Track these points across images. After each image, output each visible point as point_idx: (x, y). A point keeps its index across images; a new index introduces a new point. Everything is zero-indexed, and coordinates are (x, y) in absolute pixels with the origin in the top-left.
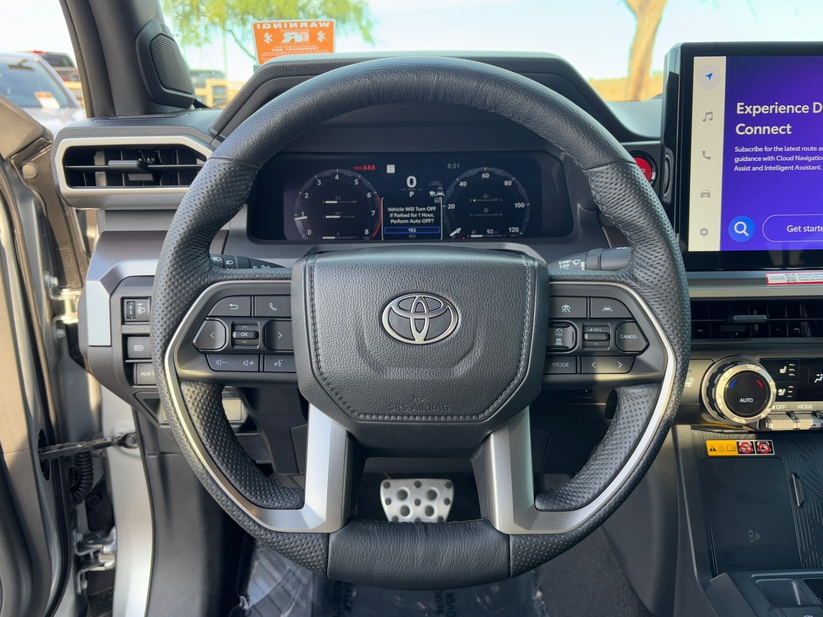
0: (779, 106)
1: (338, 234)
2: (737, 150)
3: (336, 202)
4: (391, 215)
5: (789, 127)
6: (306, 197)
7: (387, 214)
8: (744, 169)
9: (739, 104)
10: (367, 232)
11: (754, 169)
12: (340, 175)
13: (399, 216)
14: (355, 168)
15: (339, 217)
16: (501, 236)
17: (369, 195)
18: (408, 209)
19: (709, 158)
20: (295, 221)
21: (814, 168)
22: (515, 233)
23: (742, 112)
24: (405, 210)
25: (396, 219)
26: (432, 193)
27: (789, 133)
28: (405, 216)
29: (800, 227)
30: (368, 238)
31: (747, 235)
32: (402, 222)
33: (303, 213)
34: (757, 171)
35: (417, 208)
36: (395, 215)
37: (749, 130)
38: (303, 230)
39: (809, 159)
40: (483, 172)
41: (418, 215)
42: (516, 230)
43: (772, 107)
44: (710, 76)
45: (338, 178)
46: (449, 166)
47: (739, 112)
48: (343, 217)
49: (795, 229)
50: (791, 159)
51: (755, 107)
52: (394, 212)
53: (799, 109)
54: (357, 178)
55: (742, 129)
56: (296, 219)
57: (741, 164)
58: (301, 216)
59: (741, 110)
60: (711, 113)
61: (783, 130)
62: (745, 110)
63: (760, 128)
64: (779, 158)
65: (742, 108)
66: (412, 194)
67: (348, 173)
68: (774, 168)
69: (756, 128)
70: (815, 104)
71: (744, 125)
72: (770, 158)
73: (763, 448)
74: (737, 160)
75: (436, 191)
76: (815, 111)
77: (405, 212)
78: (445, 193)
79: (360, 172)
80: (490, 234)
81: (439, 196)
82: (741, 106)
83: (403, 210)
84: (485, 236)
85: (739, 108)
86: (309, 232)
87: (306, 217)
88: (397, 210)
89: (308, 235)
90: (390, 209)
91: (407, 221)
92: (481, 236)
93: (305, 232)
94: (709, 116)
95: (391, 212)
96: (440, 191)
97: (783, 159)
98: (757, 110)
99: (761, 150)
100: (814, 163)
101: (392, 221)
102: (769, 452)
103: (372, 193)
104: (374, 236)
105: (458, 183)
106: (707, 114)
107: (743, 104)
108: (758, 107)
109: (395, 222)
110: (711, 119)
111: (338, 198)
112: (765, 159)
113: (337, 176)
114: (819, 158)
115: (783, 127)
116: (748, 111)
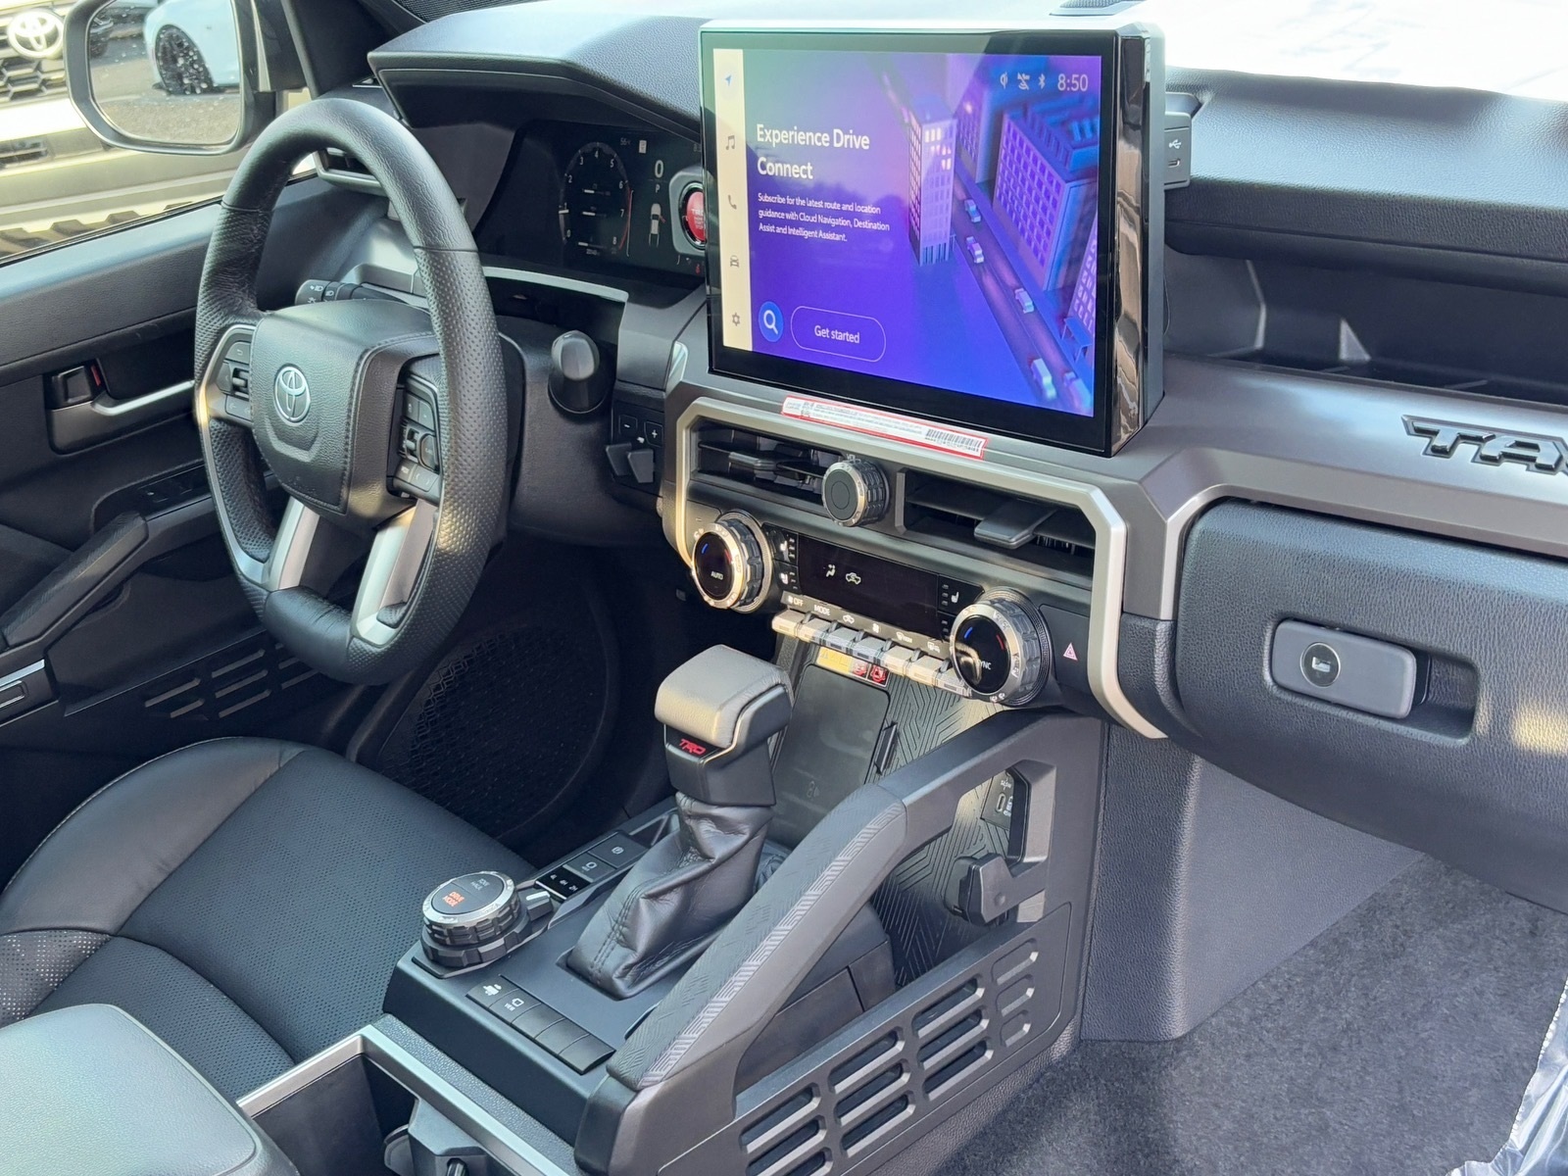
0: (798, 131)
1: (591, 239)
2: (761, 199)
3: (592, 192)
5: (810, 168)
6: (570, 181)
8: (770, 229)
9: (760, 126)
11: (778, 230)
12: (600, 150)
14: (613, 142)
15: (594, 214)
17: (621, 185)
19: (734, 207)
20: (558, 214)
21: (838, 238)
23: (762, 140)
27: (811, 176)
29: (828, 331)
30: (615, 249)
31: (776, 331)
33: (566, 204)
34: (781, 234)
37: (770, 169)
38: (564, 230)
39: (834, 222)
43: (791, 133)
44: (728, 79)
45: (597, 156)
46: (696, 146)
47: (759, 138)
48: (597, 215)
49: (823, 333)
50: (813, 219)
51: (774, 132)
53: (819, 139)
54: (613, 157)
55: (764, 166)
56: (561, 212)
57: (765, 221)
58: (564, 208)
59: (761, 136)
60: (734, 137)
61: (805, 172)
62: (764, 136)
63: (780, 165)
64: (802, 217)
65: (762, 133)
66: (658, 188)
67: (606, 149)
68: (793, 231)
69: (777, 166)
70: (836, 131)
71: (765, 159)
72: (792, 216)
73: (877, 673)
74: (762, 214)
76: (836, 145)
79: (616, 148)
82: (761, 129)
85: (759, 133)
86: (569, 233)
87: (567, 211)
89: (567, 238)
93: (565, 235)
94: (732, 142)
97: (807, 219)
98: (777, 136)
99: (783, 200)
100: (838, 230)
102: (882, 682)
103: (624, 181)
104: (620, 247)
106: (730, 138)
107: (762, 126)
108: (778, 132)
110: (734, 147)
111: (595, 186)
112: (788, 216)
113: (597, 152)
114: (845, 223)
115: (803, 167)
116: (768, 137)
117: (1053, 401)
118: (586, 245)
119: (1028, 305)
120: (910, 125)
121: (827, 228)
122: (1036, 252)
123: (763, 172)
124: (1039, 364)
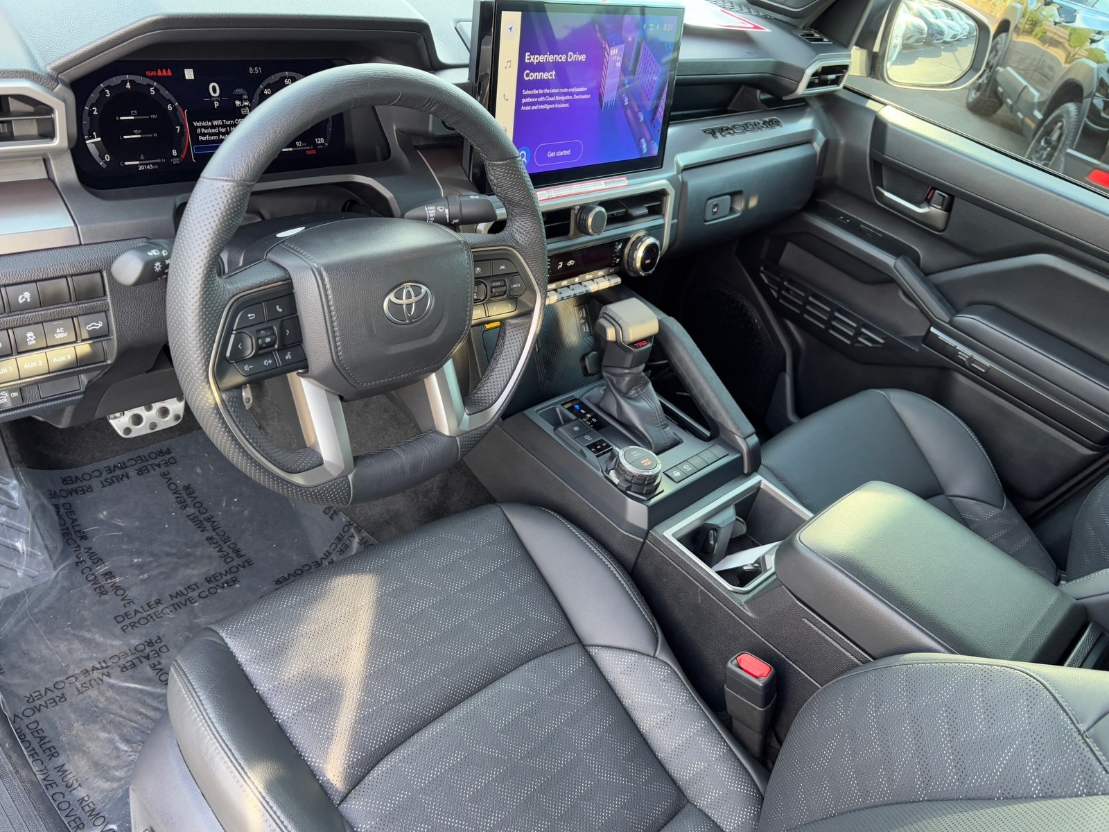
0: (550, 55)
1: (142, 157)
2: (524, 92)
3: (133, 118)
4: (198, 131)
5: (554, 73)
6: (95, 113)
7: (193, 129)
8: (528, 108)
9: (527, 54)
10: (174, 152)
11: (533, 108)
12: (132, 82)
13: (206, 131)
14: (148, 73)
15: (139, 136)
16: (309, 148)
17: (170, 107)
18: (215, 123)
19: (507, 100)
20: (86, 144)
21: (565, 106)
22: (321, 144)
23: (528, 61)
24: (212, 123)
25: (204, 135)
26: (238, 103)
27: (554, 78)
28: (213, 131)
29: (555, 153)
30: (178, 159)
31: (526, 161)
32: (211, 138)
33: (94, 133)
34: (534, 110)
35: (224, 121)
36: (203, 130)
37: (532, 76)
38: (100, 156)
39: (563, 98)
40: (285, 78)
41: (227, 130)
42: (321, 140)
43: (546, 56)
44: (511, 29)
45: (129, 87)
46: (251, 69)
47: (527, 61)
48: (144, 136)
49: (552, 155)
50: (553, 99)
51: (536, 56)
52: (201, 127)
53: (561, 58)
54: (152, 87)
55: (527, 75)
56: (87, 142)
57: (526, 104)
58: (93, 138)
59: (527, 59)
60: (510, 61)
61: (550, 75)
62: (529, 59)
63: (537, 74)
64: (547, 98)
65: (529, 57)
66: (216, 104)
67: (140, 80)
68: (542, 107)
69: (535, 74)
70: (570, 53)
71: (528, 71)
72: (542, 99)
74: (524, 101)
75: (241, 100)
76: (569, 60)
77: (213, 127)
78: (251, 102)
79: (154, 78)
80: (299, 147)
81: (245, 107)
83: (210, 124)
84: (295, 149)
85: (527, 57)
86: (107, 158)
87: (99, 139)
88: (204, 124)
89: (106, 162)
90: (196, 124)
91: (216, 137)
92: (291, 149)
93: (102, 158)
94: (509, 64)
95: (197, 127)
96: (246, 100)
97: (550, 99)
98: (537, 58)
99: (537, 92)
100: (566, 101)
101: (200, 138)
103: (172, 104)
104: (183, 156)
105: (263, 91)
106: (508, 62)
107: (529, 54)
108: (538, 56)
109: (203, 138)
110: (510, 67)
111: (134, 113)
112: (539, 100)
113: (128, 83)
114: (568, 98)
115: (551, 73)
116: (532, 59)
117: (646, 154)
118: (138, 163)
119: (642, 118)
120: (605, 48)
121: (560, 102)
122: (647, 95)
123: (526, 79)
124: (643, 140)
